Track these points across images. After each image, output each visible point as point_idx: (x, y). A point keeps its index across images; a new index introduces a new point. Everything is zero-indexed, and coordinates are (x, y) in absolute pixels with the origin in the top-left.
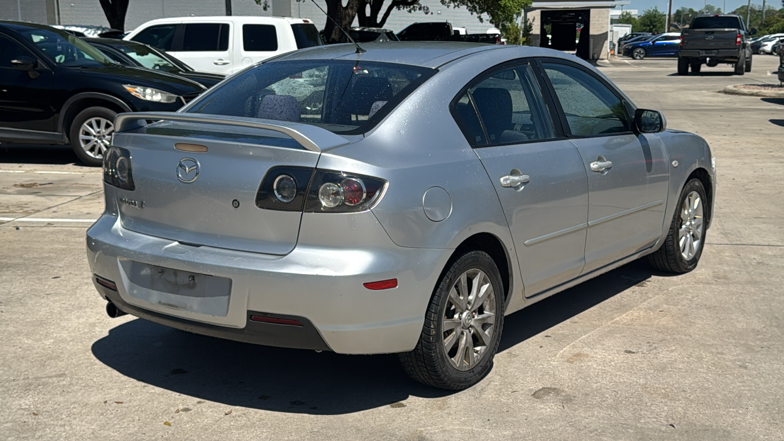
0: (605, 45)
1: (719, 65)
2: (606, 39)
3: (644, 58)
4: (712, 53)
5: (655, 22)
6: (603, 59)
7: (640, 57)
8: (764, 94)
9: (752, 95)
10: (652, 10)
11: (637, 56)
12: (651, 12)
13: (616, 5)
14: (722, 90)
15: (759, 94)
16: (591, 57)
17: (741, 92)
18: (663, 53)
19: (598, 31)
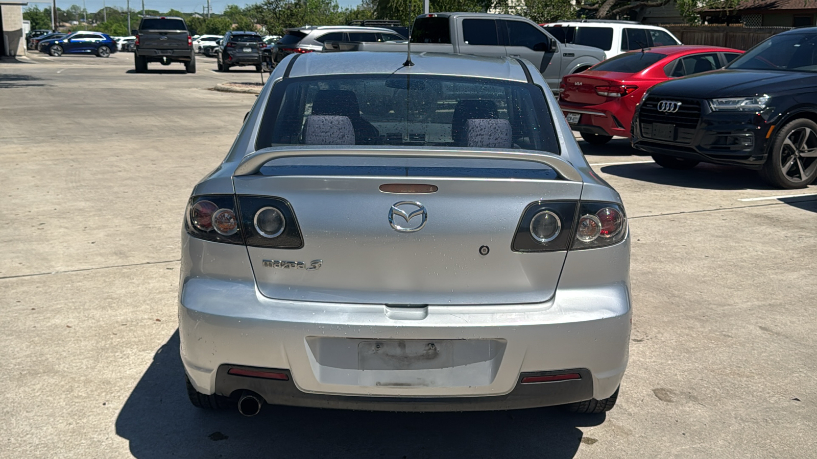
0: (20, 42)
1: (173, 64)
2: (21, 35)
3: (63, 55)
4: (167, 53)
5: (37, 19)
6: (21, 56)
7: (57, 53)
8: (255, 92)
9: (245, 92)
10: (32, 8)
11: (54, 53)
12: (32, 10)
13: (28, 3)
14: (213, 87)
15: (251, 91)
16: (8, 54)
17: (234, 90)
18: (80, 50)
19: (12, 28)
